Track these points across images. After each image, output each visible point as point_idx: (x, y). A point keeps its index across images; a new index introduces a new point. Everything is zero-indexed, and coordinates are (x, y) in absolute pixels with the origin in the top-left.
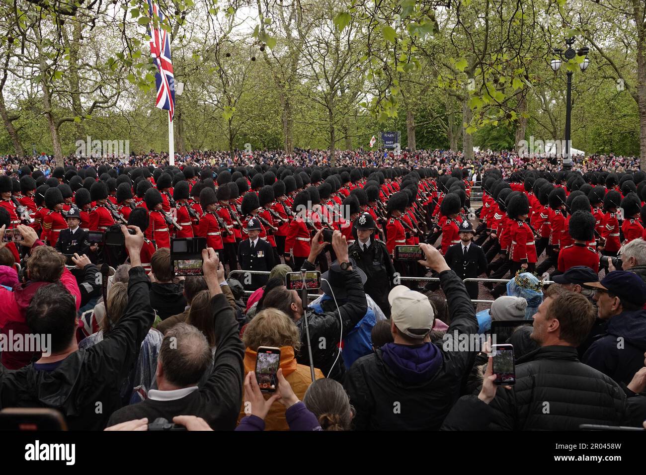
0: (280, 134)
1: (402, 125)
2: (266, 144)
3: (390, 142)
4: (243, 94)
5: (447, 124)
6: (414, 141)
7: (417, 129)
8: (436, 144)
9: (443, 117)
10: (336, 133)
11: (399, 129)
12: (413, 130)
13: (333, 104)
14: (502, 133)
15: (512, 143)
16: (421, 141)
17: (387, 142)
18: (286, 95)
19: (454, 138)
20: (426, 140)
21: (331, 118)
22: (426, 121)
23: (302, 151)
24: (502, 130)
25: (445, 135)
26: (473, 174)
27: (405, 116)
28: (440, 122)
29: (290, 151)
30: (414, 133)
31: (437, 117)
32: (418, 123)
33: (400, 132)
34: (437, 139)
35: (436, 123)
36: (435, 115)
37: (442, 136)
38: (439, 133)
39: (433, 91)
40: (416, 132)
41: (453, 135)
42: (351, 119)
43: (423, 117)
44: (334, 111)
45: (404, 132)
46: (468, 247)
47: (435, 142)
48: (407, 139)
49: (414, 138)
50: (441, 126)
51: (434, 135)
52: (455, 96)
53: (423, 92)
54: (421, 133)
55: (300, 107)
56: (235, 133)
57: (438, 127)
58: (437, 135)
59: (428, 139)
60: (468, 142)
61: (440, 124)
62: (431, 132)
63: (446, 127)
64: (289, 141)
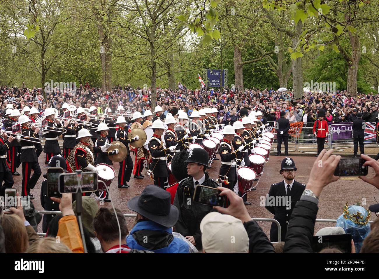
0: (97, 69)
1: (229, 62)
2: (82, 81)
3: (216, 81)
4: (57, 26)
5: (276, 62)
6: (242, 80)
7: (245, 66)
8: (264, 83)
9: (272, 55)
10: (157, 69)
11: (225, 67)
12: (240, 68)
13: (154, 37)
14: (333, 73)
15: (344, 83)
16: (250, 80)
17: (213, 81)
18: (105, 28)
19: (284, 77)
20: (254, 79)
21: (153, 53)
22: (254, 59)
23: (121, 88)
24: (334, 70)
25: (274, 73)
26: (304, 114)
27: (232, 53)
28: (269, 60)
29: (108, 88)
30: (241, 71)
31: (266, 54)
32: (245, 61)
33: (226, 70)
34: (266, 79)
35: (265, 61)
36: (264, 52)
37: (271, 75)
38: (268, 71)
39: (261, 26)
40: (244, 71)
41: (282, 74)
42: (175, 55)
43: (251, 54)
44: (155, 45)
45: (231, 69)
46: (291, 185)
47: (264, 81)
48: (234, 78)
49: (242, 76)
50: (270, 65)
51: (263, 74)
52: (284, 31)
53: (251, 27)
54: (249, 71)
55: (119, 40)
56: (47, 67)
57: (267, 65)
58: (265, 74)
59: (257, 79)
60: (298, 81)
61: (269, 62)
62: (260, 70)
63: (275, 65)
64: (107, 77)
